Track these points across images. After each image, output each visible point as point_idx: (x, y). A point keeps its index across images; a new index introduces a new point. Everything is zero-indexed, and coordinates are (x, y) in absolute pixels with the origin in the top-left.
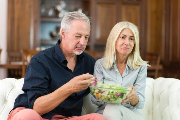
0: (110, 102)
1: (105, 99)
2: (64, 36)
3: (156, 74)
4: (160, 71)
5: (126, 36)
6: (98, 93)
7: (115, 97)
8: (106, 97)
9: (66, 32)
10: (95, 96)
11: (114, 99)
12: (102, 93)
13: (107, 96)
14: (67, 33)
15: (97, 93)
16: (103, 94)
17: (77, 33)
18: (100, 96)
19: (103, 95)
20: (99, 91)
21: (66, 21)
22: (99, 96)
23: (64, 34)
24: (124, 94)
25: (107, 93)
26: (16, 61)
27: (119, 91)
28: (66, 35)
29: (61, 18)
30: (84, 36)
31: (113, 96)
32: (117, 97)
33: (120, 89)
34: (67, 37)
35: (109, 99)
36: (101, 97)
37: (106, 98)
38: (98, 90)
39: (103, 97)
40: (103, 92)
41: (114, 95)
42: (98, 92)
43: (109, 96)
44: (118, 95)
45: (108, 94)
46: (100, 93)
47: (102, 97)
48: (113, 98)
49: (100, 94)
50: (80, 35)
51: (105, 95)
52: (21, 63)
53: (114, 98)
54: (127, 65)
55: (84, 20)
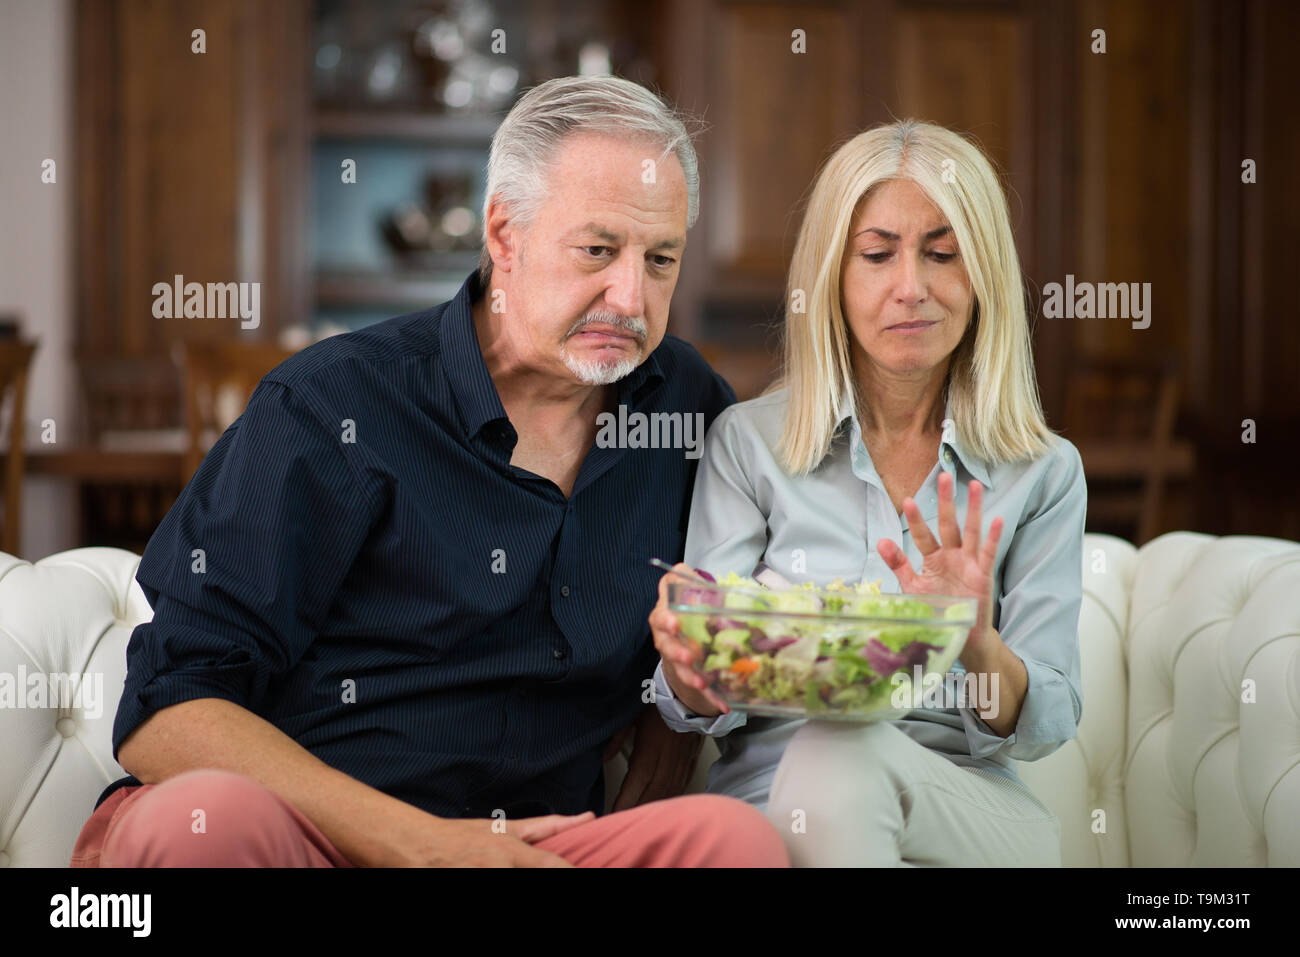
0: (835, 712)
1: (799, 693)
2: (506, 249)
3: (1149, 506)
4: (1173, 486)
5: (897, 237)
6: (746, 655)
7: (872, 673)
8: (801, 679)
9: (515, 217)
10: (723, 675)
11: (864, 693)
12: (773, 652)
13: (814, 674)
14: (525, 227)
15: (736, 656)
16: (779, 661)
17: (590, 227)
18: (758, 674)
19: (784, 669)
20: (748, 642)
21: (519, 143)
22: (752, 673)
23: (503, 232)
24: (931, 654)
25: (814, 653)
26: (138, 424)
27: (892, 630)
28: (514, 241)
29: (459, 110)
30: (641, 250)
31: (853, 671)
32: (880, 677)
33: (900, 615)
34: (521, 258)
35: (825, 694)
36: (763, 683)
37: (805, 688)
38: (744, 635)
39: (779, 681)
40: (785, 643)
41: (857, 661)
42: (742, 648)
43: (828, 672)
44: (892, 657)
45: (821, 659)
46: (758, 652)
47: (772, 678)
48: (854, 683)
49: (757, 659)
50: (612, 238)
51: (798, 662)
52: (175, 442)
53: (864, 681)
54: (947, 447)
55: (648, 135)
